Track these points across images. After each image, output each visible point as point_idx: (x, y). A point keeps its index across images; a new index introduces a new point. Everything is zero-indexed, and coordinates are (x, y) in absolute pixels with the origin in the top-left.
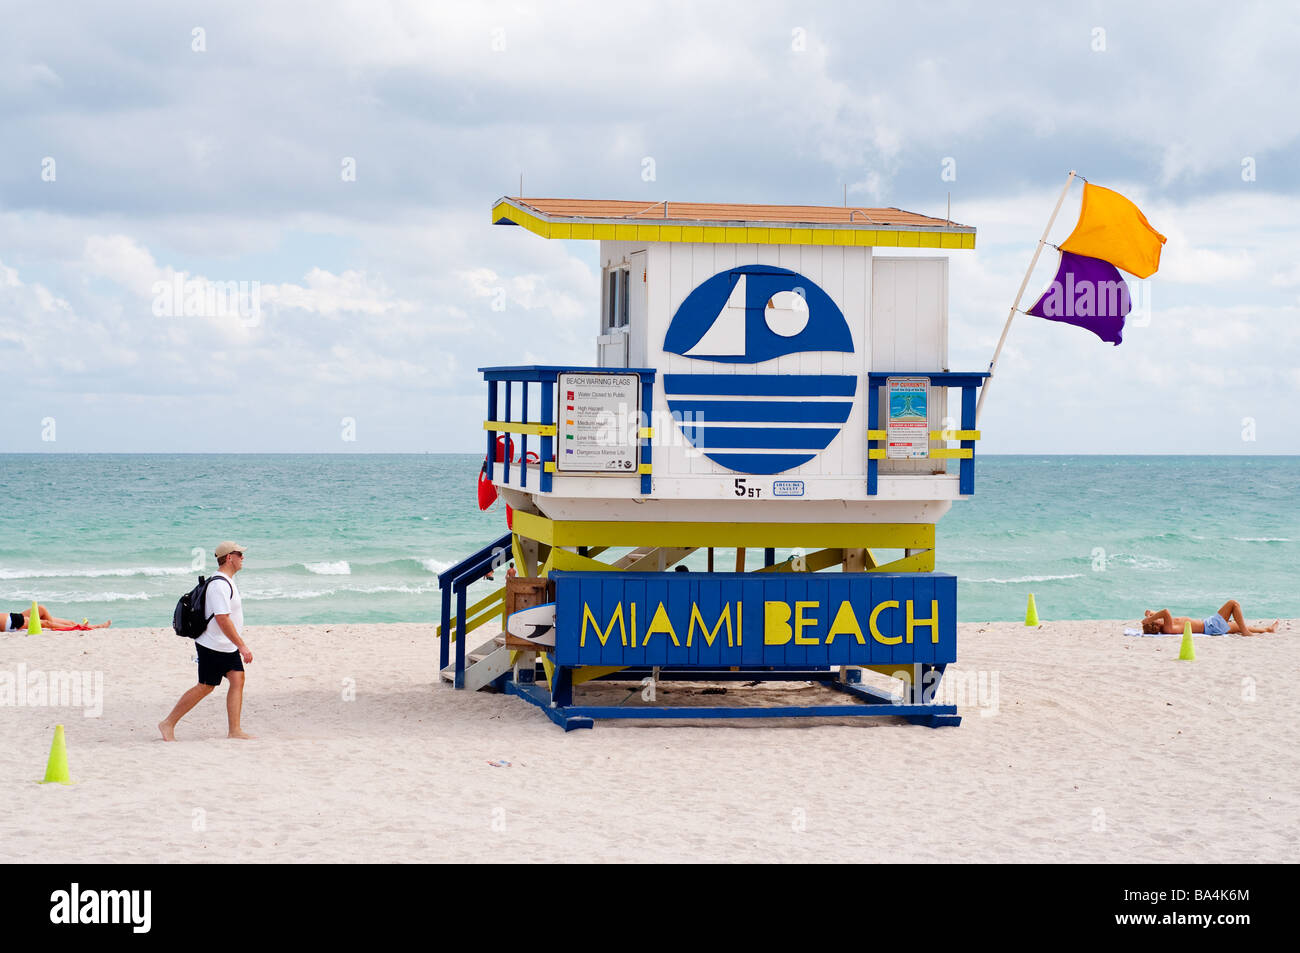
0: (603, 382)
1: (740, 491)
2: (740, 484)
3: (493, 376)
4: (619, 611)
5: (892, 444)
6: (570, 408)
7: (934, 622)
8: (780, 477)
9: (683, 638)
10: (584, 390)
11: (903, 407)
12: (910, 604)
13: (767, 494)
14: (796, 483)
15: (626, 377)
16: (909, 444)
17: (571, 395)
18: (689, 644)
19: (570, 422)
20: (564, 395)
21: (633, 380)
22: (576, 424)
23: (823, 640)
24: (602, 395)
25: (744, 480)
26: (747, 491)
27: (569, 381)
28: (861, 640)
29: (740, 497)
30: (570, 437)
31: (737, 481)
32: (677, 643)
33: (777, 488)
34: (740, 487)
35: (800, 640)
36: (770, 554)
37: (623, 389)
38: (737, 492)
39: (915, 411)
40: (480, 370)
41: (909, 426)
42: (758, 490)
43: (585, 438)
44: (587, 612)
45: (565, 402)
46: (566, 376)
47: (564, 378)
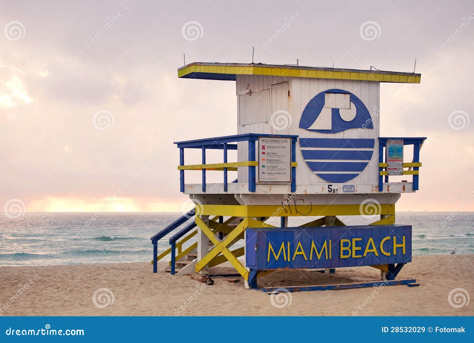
0: (277, 141)
1: (330, 190)
2: (330, 187)
3: (182, 145)
4: (283, 246)
5: (389, 169)
6: (264, 153)
7: (403, 245)
8: (345, 184)
9: (308, 256)
10: (269, 145)
11: (393, 152)
12: (395, 238)
13: (341, 192)
14: (352, 186)
15: (286, 139)
16: (396, 169)
17: (263, 147)
18: (311, 259)
19: (263, 160)
20: (261, 147)
21: (289, 140)
22: (266, 160)
23: (363, 255)
24: (276, 147)
25: (331, 185)
26: (333, 190)
27: (263, 141)
28: (377, 254)
29: (330, 193)
30: (264, 166)
31: (329, 185)
32: (306, 259)
33: (345, 188)
34: (330, 188)
35: (354, 256)
36: (284, 220)
37: (285, 144)
38: (329, 191)
39: (397, 154)
40: (175, 143)
41: (395, 161)
42: (337, 190)
43: (270, 167)
44: (270, 246)
45: (261, 151)
46: (263, 138)
47: (261, 139)
